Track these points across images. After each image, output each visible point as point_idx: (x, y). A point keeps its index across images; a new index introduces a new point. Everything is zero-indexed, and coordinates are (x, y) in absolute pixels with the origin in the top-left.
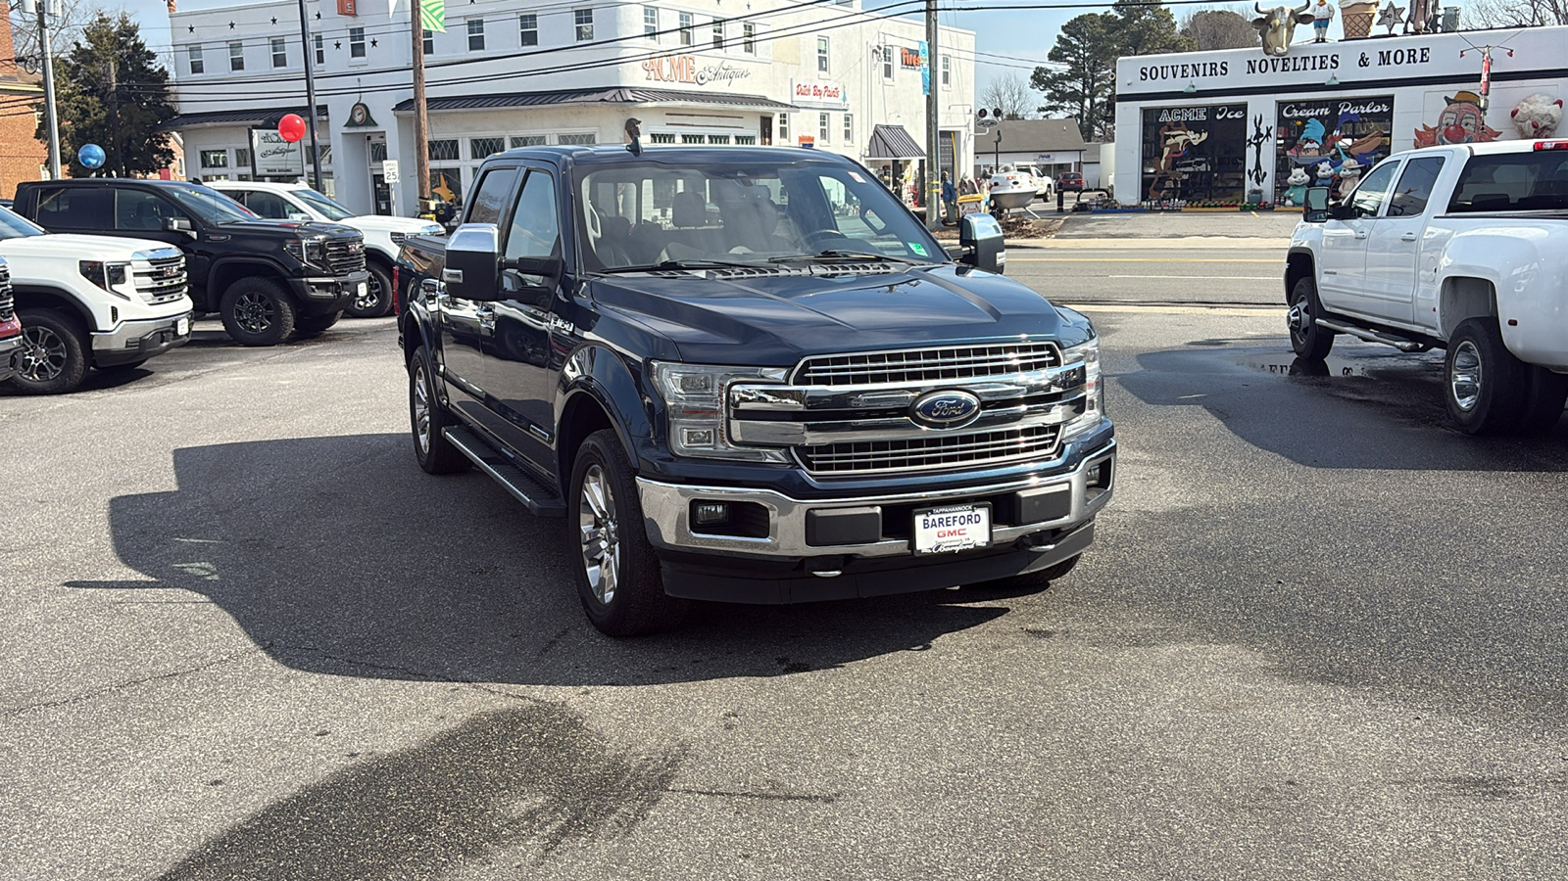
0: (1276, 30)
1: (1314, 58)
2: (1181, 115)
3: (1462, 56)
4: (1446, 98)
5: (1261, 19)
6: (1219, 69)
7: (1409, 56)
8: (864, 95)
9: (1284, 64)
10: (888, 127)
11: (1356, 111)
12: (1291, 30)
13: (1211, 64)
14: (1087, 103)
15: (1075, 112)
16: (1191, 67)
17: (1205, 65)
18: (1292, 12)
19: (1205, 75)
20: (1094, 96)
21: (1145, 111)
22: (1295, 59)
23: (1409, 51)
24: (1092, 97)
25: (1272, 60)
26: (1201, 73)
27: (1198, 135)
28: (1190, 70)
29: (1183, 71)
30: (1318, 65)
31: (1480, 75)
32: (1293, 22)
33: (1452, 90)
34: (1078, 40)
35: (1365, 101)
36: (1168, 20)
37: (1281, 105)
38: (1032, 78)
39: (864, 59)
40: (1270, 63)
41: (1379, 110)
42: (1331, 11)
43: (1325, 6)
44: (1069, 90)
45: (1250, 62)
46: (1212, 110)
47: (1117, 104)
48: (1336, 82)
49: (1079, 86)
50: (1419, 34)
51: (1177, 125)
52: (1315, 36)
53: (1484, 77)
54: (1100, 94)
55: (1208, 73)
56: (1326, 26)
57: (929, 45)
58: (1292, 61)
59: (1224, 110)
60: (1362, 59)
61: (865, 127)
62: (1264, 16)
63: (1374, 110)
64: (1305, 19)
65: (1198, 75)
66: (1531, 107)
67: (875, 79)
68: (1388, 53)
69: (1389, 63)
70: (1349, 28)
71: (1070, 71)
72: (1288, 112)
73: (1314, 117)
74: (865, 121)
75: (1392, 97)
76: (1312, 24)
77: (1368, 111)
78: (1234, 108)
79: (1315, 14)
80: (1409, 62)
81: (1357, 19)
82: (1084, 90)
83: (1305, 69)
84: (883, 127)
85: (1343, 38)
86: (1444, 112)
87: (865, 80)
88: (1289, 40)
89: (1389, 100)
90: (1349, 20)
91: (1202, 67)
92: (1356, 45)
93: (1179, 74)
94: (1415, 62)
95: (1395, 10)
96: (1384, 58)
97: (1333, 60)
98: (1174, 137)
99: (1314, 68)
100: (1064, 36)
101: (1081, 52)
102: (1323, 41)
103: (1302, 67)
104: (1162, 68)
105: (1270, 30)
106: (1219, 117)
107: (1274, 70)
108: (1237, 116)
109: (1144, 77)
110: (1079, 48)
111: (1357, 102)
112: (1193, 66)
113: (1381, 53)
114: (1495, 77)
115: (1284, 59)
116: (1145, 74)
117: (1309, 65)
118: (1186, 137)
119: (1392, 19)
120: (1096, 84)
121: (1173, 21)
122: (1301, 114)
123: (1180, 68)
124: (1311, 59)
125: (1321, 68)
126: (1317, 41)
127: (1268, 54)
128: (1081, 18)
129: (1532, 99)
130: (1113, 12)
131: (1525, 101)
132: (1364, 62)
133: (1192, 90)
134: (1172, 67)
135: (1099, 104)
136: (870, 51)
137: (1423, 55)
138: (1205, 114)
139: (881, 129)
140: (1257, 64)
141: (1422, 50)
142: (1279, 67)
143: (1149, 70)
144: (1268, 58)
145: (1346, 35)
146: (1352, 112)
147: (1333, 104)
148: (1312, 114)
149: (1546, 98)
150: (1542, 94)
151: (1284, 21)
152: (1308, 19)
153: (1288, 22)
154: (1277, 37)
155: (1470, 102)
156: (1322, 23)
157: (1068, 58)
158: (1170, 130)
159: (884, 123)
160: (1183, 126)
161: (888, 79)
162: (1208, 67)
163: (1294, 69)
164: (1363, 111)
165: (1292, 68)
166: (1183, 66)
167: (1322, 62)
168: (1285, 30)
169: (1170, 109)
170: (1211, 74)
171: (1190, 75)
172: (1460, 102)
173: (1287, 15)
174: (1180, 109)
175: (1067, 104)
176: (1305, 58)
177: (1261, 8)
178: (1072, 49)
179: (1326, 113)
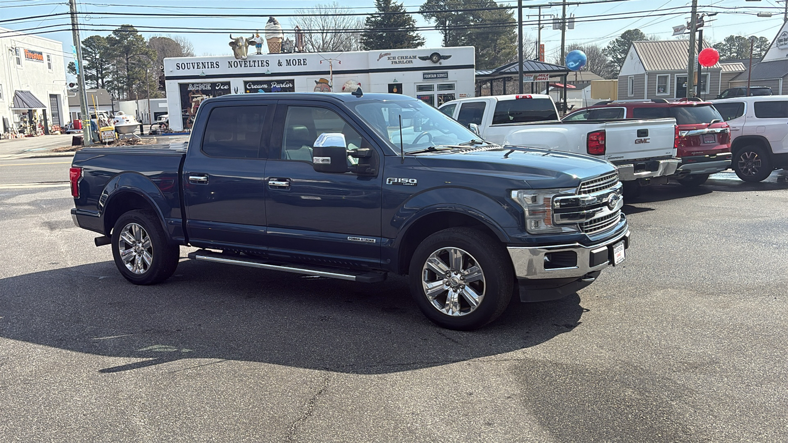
0: (240, 47)
1: (258, 61)
2: (198, 87)
3: (321, 63)
4: (315, 81)
5: (233, 42)
6: (215, 65)
7: (299, 62)
8: (7, 74)
9: (245, 64)
10: (22, 92)
11: (279, 86)
12: (247, 48)
13: (211, 63)
14: (100, 81)
15: (93, 86)
16: (201, 64)
17: (208, 63)
18: (246, 40)
19: (208, 68)
20: (104, 78)
21: (181, 85)
22: (250, 61)
23: (298, 60)
24: (102, 79)
25: (240, 62)
26: (207, 67)
27: (208, 97)
28: (201, 65)
29: (198, 66)
30: (260, 65)
31: (330, 71)
32: (248, 45)
33: (318, 78)
34: (91, 49)
35: (282, 82)
36: (142, 41)
37: (246, 83)
38: (68, 67)
39: (5, 55)
40: (238, 63)
41: (288, 86)
42: (262, 40)
43: (259, 38)
44: (90, 75)
45: (229, 62)
46: (213, 85)
47: (166, 81)
48: (270, 73)
49: (94, 72)
50: (301, 52)
51: (197, 92)
52: (256, 51)
53: (331, 72)
54: (106, 77)
55: (210, 67)
56: (261, 47)
57: (76, 48)
58: (248, 62)
59: (219, 85)
60: (279, 62)
61: (9, 91)
62: (234, 41)
63: (286, 86)
64: (252, 43)
65: (205, 68)
66: (350, 86)
67: (12, 65)
68: (290, 60)
69: (290, 65)
70: (271, 48)
71: (89, 65)
72: (249, 86)
73: (261, 88)
74: (9, 88)
75: (293, 80)
76: (255, 46)
77: (284, 86)
78: (223, 84)
79: (256, 41)
80: (299, 65)
81: (274, 45)
82: (97, 74)
83: (255, 66)
84: (19, 91)
85: (269, 53)
86: (316, 87)
87: (6, 66)
88: (247, 53)
89: (292, 81)
90: (271, 45)
91: (206, 64)
92: (276, 56)
93: (196, 67)
94: (301, 65)
95: (290, 41)
96: (288, 63)
97: (266, 63)
98: (196, 97)
99: (259, 66)
100: (84, 46)
101: (94, 55)
102: (261, 54)
103: (253, 65)
104: (187, 64)
105: (237, 47)
106: (217, 88)
107: (241, 66)
108: (225, 87)
109: (178, 68)
110: (93, 53)
111: (279, 82)
112: (202, 63)
113: (287, 60)
114: (335, 73)
115: (245, 62)
116: (179, 67)
117: (256, 64)
118: (202, 98)
119: (289, 45)
120: (103, 72)
121: (145, 41)
122: (255, 87)
123: (196, 64)
124: (257, 62)
125: (262, 66)
126: (258, 54)
127: (237, 59)
128: (91, 38)
129: (350, 82)
130: (113, 35)
131: (347, 83)
132: (280, 64)
133: (203, 75)
134: (192, 63)
135: (106, 82)
136: (7, 50)
137: (304, 62)
138: (210, 86)
139: (19, 93)
140: (233, 63)
141: (304, 60)
142: (243, 65)
143: (180, 65)
144: (238, 61)
145: (270, 52)
146: (277, 87)
147: (269, 83)
148: (260, 87)
149: (355, 82)
150: (353, 80)
151: (244, 44)
152: (254, 43)
153: (246, 44)
154: (242, 51)
155: (325, 83)
156: (259, 46)
157: (87, 58)
158: (194, 94)
159: (20, 90)
160: (200, 91)
161: (19, 65)
162: (210, 64)
163: (250, 66)
164: (282, 87)
165: (249, 66)
166: (197, 63)
167: (262, 63)
168: (245, 48)
169: (193, 84)
170: (211, 67)
171: (201, 67)
172: (321, 83)
173: (244, 41)
174: (198, 84)
175: (89, 81)
176: (254, 61)
177: (232, 37)
178: (89, 53)
179: (266, 87)
